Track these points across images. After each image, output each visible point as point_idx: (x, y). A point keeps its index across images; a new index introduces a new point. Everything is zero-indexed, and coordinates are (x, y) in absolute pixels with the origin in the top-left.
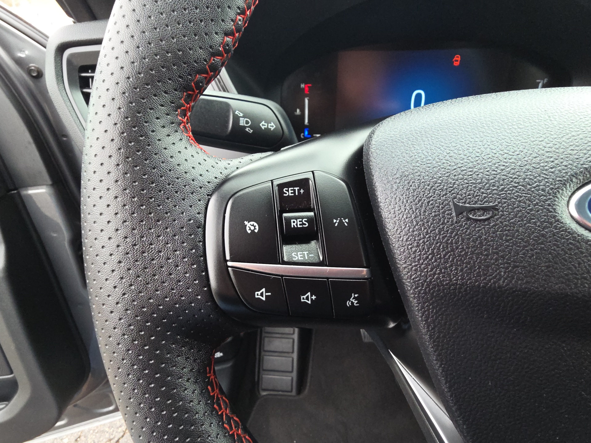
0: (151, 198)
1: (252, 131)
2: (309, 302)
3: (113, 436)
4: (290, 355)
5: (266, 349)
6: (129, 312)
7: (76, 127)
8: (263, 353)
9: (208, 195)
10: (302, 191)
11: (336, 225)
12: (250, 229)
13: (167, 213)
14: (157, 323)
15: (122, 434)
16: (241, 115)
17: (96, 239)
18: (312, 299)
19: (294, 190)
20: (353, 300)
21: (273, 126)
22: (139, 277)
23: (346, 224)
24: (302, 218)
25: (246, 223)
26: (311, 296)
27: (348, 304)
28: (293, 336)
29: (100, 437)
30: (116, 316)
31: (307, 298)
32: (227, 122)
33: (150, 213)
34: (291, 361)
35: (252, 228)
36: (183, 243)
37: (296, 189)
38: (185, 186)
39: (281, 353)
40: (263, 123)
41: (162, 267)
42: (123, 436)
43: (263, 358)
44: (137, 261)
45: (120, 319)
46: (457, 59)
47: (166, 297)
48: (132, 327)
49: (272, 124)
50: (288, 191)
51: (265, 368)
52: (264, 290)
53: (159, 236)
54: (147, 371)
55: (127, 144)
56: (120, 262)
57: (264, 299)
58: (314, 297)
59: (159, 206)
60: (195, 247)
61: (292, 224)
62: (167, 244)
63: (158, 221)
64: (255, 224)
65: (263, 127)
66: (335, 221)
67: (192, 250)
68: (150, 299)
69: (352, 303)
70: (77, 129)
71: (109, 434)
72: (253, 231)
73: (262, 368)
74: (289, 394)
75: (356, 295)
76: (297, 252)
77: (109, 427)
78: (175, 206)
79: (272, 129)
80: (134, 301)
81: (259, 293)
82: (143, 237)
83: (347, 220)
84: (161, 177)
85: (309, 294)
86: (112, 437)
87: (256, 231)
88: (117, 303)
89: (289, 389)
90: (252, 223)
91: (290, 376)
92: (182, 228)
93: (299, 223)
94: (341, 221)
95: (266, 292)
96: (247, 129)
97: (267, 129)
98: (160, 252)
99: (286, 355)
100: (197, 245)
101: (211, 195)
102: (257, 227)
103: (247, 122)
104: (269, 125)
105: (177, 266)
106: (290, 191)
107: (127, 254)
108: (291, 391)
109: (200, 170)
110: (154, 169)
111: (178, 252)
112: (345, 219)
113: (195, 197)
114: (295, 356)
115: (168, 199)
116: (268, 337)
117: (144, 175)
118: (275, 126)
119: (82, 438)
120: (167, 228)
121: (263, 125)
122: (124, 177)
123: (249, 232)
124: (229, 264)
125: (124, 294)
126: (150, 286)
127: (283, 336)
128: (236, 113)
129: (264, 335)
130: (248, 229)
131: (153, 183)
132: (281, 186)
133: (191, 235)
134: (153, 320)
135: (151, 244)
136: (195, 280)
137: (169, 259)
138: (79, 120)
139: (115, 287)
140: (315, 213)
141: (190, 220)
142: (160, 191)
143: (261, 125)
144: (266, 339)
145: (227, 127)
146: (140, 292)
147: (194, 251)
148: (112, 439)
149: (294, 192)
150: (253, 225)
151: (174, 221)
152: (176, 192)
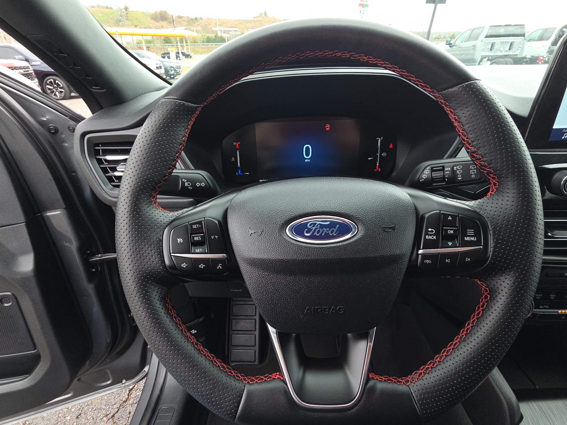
0: (142, 231)
1: (192, 188)
2: (202, 268)
3: (110, 412)
4: (253, 332)
5: (234, 328)
6: (135, 273)
7: (93, 180)
8: (231, 332)
9: (164, 229)
10: (200, 226)
11: (213, 238)
12: (179, 241)
13: (148, 237)
14: (145, 277)
15: (117, 410)
16: (186, 181)
17: (122, 247)
18: (203, 266)
19: (197, 226)
20: (220, 266)
21: (203, 184)
22: (138, 260)
23: (217, 238)
24: (199, 236)
25: (178, 239)
26: (203, 265)
27: (218, 268)
28: (255, 317)
29: (98, 414)
30: (130, 275)
31: (201, 266)
32: (179, 185)
33: (142, 237)
34: (254, 337)
35: (180, 241)
36: (154, 247)
37: (198, 225)
38: (155, 226)
39: (246, 331)
40: (198, 183)
41: (147, 257)
42: (117, 412)
43: (232, 336)
44: (137, 255)
45: (132, 276)
46: (328, 126)
47: (149, 268)
48: (136, 279)
49: (203, 183)
50: (194, 226)
51: (233, 344)
52: (185, 263)
53: (145, 245)
54: (142, 295)
55: (133, 213)
56: (131, 255)
57: (185, 267)
58: (204, 266)
59: (145, 234)
60: (159, 249)
61: (195, 239)
62: (149, 248)
63: (145, 240)
64: (181, 239)
65: (198, 186)
66: (212, 237)
67: (158, 250)
68: (143, 268)
69: (219, 267)
70: (94, 181)
71: (106, 410)
72: (180, 242)
73: (231, 344)
74: (253, 363)
75: (221, 265)
76: (198, 249)
77: (105, 405)
78: (151, 234)
79: (203, 186)
80: (137, 269)
81: (183, 265)
82: (139, 246)
83: (217, 236)
84: (146, 223)
85: (202, 264)
86: (108, 413)
87: (182, 242)
88: (131, 270)
89: (253, 359)
90: (180, 239)
91: (253, 350)
92: (154, 242)
93: (197, 238)
94: (215, 237)
95: (186, 264)
96: (189, 188)
97: (201, 186)
98: (146, 251)
99: (250, 332)
100: (159, 248)
101: (165, 229)
102: (182, 241)
103: (189, 184)
104: (201, 184)
105: (152, 256)
106: (195, 226)
107: (134, 252)
108: (255, 362)
109: (161, 219)
110: (143, 221)
111: (153, 251)
112: (216, 236)
113: (159, 230)
114: (257, 333)
115: (148, 231)
116: (235, 319)
117: (139, 223)
118: (204, 184)
119: (83, 415)
120: (148, 242)
121: (198, 184)
122: (132, 225)
123: (179, 242)
124: (172, 254)
125: (133, 267)
126: (142, 264)
127: (247, 318)
128: (183, 180)
129: (232, 317)
130: (178, 241)
131: (142, 226)
132: (191, 224)
133: (157, 244)
134: (144, 276)
135: (143, 248)
136: (159, 261)
137: (149, 254)
138: (95, 175)
139: (130, 265)
140: (204, 234)
141: (157, 239)
142: (145, 229)
143: (197, 184)
144: (234, 321)
145: (178, 187)
146: (139, 266)
147: (159, 250)
148: (108, 415)
149: (197, 227)
150: (180, 240)
151: (151, 239)
152: (151, 229)
